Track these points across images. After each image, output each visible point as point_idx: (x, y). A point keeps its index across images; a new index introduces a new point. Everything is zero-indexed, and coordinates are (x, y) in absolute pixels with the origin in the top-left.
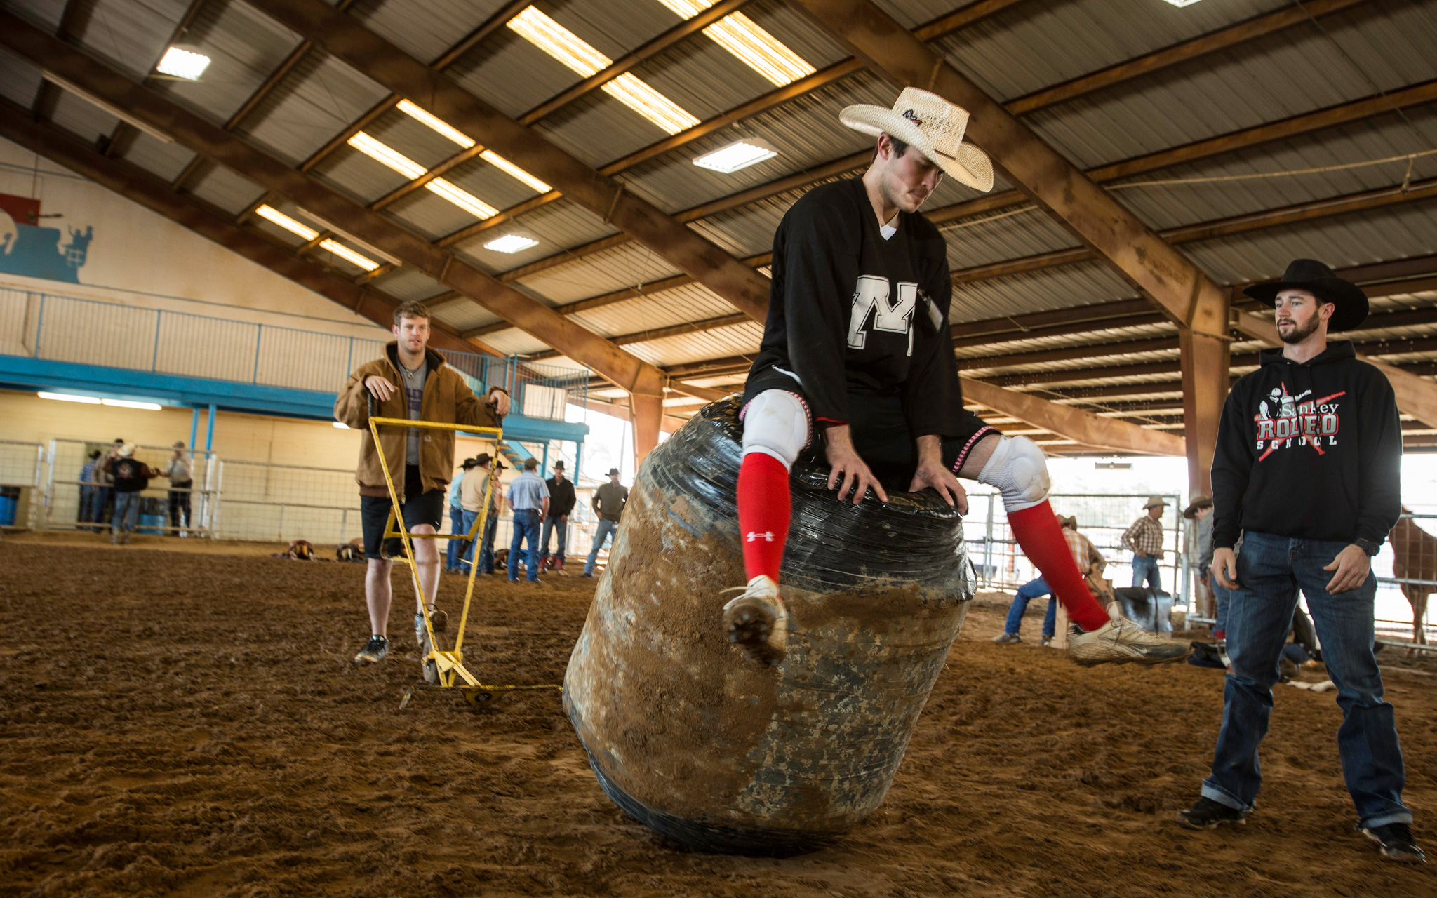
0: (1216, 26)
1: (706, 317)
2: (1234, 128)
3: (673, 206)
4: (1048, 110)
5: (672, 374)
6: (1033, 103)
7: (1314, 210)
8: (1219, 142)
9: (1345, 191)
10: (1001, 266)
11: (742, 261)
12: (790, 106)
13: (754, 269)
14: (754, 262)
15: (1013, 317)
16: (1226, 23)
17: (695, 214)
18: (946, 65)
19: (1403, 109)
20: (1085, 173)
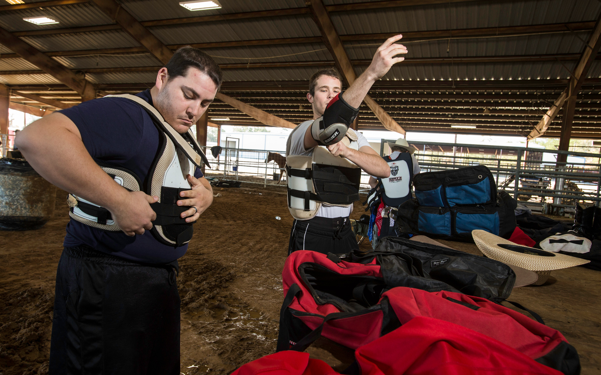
0: (202, 15)
1: (29, 69)
2: (208, 42)
3: (13, 29)
4: (156, 27)
5: (13, 88)
6: (150, 24)
7: (229, 66)
8: (204, 45)
9: (237, 62)
10: (142, 68)
11: (44, 53)
12: (65, 7)
13: (50, 57)
14: (50, 54)
15: (146, 83)
16: (205, 15)
17: (23, 34)
18: (122, 8)
19: (248, 46)
20: (166, 46)
